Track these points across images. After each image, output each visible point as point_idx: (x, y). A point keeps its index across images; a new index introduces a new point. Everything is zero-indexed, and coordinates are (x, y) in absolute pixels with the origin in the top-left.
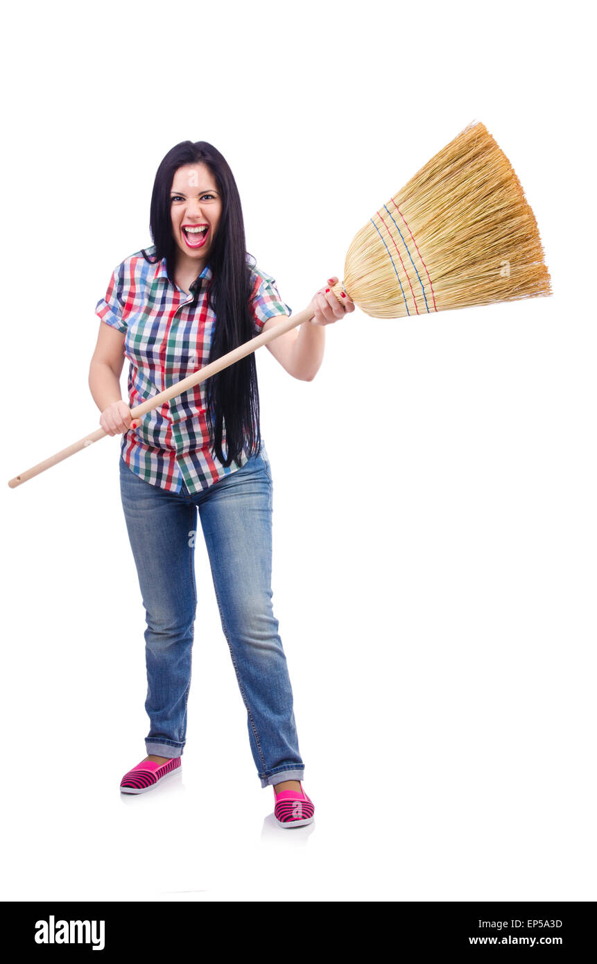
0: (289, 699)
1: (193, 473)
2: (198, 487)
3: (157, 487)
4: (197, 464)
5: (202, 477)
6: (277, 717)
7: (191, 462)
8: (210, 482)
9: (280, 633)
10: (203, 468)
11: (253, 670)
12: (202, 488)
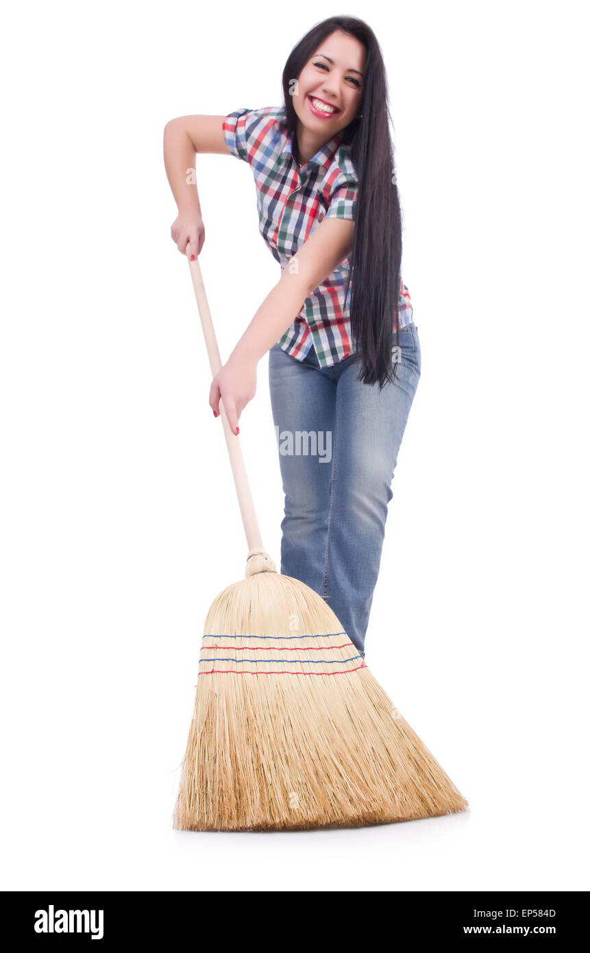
0: (372, 578)
1: (326, 347)
2: (329, 361)
4: (331, 337)
5: (334, 351)
6: (354, 591)
7: (326, 335)
8: (341, 356)
9: (390, 505)
10: (336, 341)
11: (345, 533)
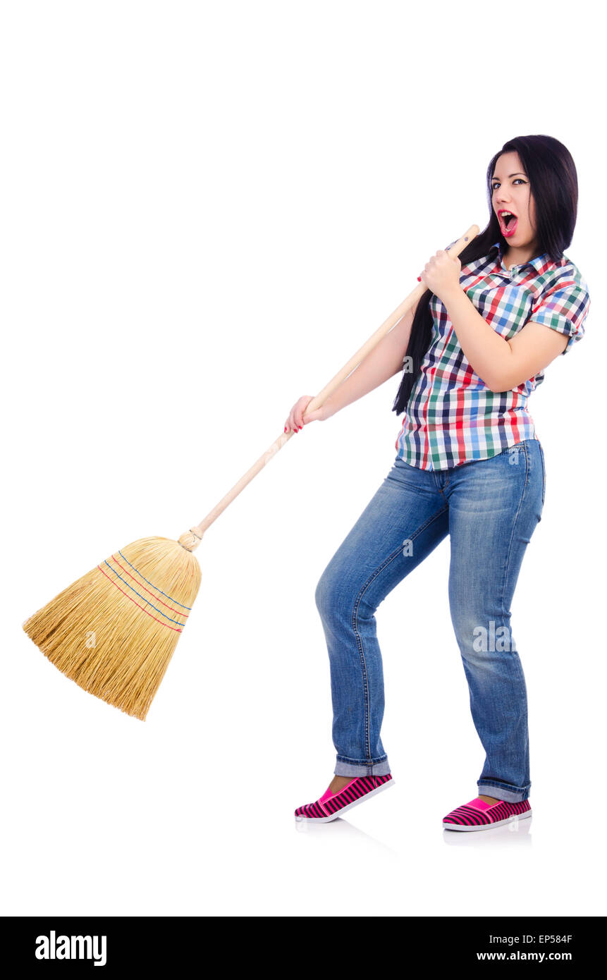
1: (441, 449)
3: (417, 468)
10: (452, 446)
12: (447, 466)
